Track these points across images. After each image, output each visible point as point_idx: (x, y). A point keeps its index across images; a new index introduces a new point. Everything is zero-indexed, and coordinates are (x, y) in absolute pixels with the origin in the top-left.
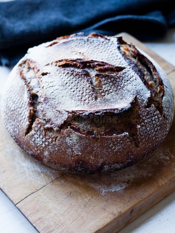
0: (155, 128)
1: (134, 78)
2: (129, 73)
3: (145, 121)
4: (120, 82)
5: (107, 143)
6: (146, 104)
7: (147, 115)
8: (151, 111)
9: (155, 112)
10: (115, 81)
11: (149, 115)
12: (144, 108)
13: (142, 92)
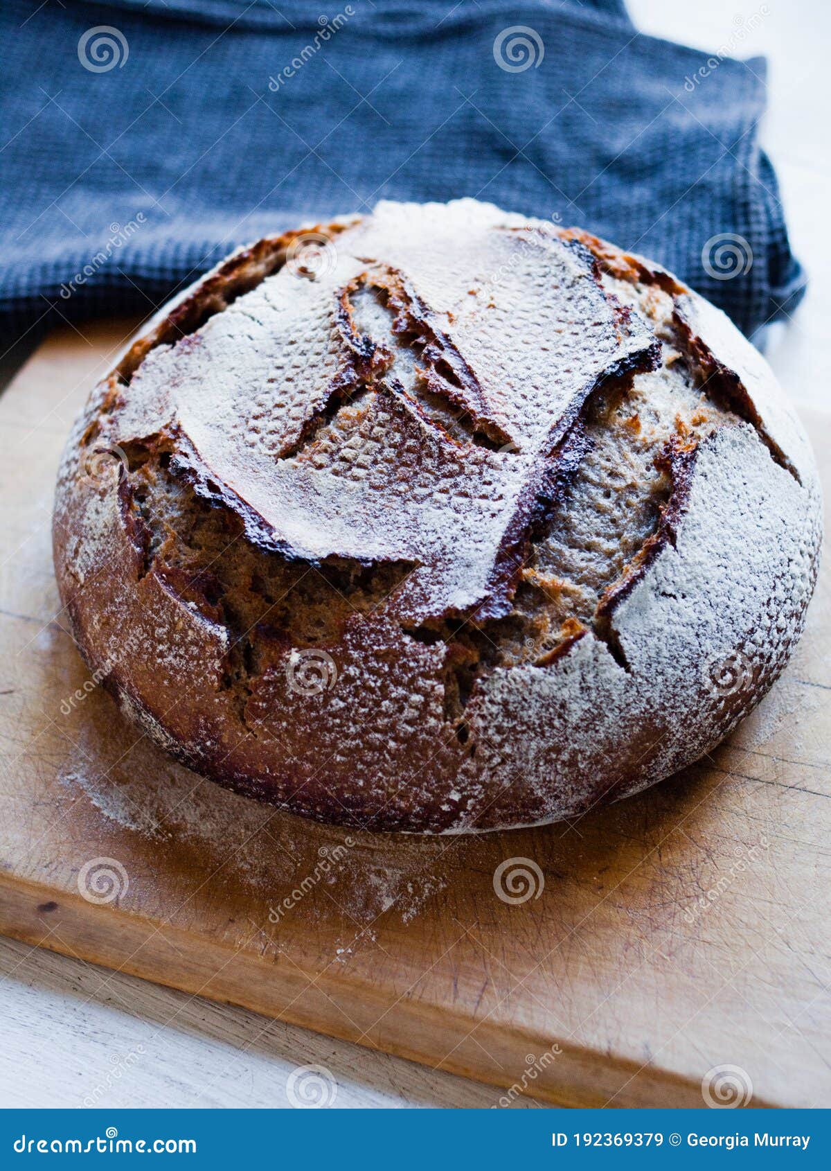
0: (376, 730)
1: (495, 506)
2: (503, 479)
3: (349, 666)
4: (427, 475)
5: (157, 612)
6: (420, 620)
7: (377, 656)
8: (417, 661)
9: (426, 676)
10: (412, 456)
11: (391, 667)
12: (401, 626)
13: (456, 570)
